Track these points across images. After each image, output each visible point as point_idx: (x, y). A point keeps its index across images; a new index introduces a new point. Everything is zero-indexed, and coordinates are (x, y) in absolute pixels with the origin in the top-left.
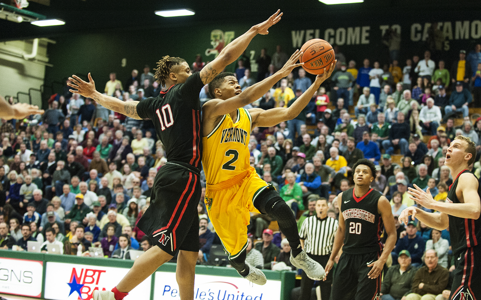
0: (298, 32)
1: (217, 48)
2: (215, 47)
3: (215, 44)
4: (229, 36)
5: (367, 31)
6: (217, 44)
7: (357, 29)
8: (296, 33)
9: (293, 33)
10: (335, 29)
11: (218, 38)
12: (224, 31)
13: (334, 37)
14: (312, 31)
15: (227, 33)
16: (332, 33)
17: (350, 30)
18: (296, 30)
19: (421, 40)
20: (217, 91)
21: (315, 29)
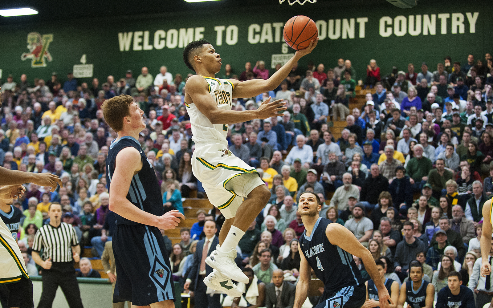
0: (125, 34)
1: (33, 53)
2: (32, 51)
3: (32, 48)
4: (47, 39)
5: (201, 33)
6: (34, 47)
7: (191, 30)
8: (123, 35)
9: (120, 35)
10: (166, 31)
11: (35, 41)
12: (42, 33)
13: (165, 39)
14: (140, 33)
15: (45, 36)
16: (163, 36)
17: (182, 31)
18: (123, 32)
19: (259, 43)
20: (196, 58)
21: (144, 30)
